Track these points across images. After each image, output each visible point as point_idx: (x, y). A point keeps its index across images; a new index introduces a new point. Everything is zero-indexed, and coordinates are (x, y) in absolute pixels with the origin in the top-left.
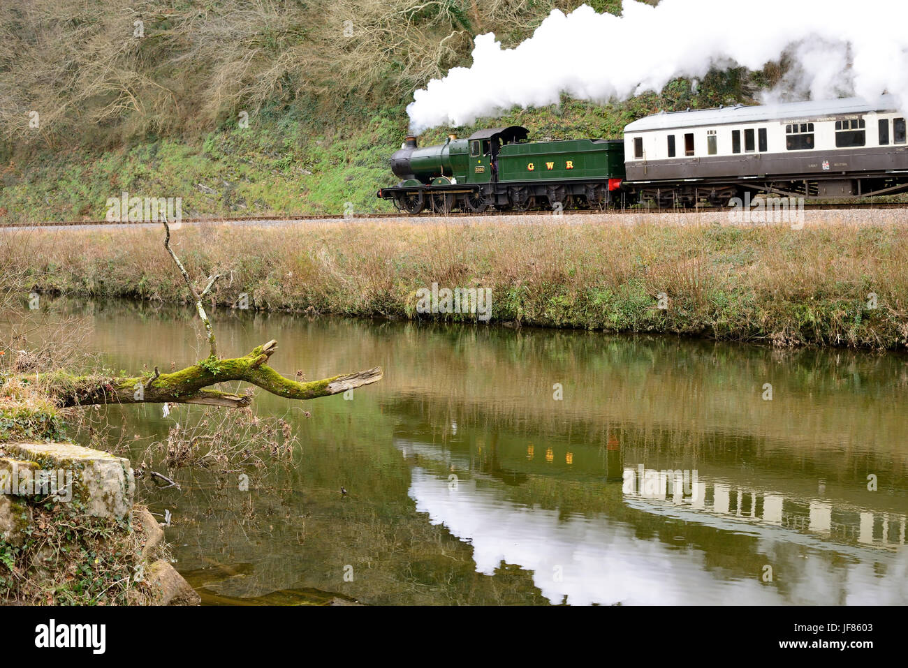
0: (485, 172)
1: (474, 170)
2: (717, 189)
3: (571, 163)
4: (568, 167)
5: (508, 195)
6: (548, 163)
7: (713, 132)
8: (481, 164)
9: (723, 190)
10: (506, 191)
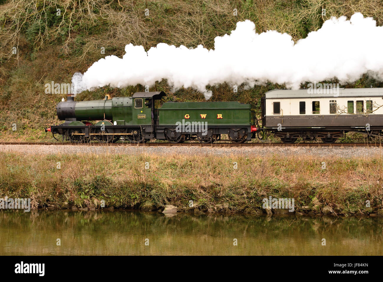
0: (147, 118)
1: (137, 117)
2: (331, 133)
3: (221, 115)
4: (219, 117)
5: (165, 133)
6: (202, 115)
7: (335, 101)
8: (143, 113)
9: (335, 134)
10: (164, 131)
